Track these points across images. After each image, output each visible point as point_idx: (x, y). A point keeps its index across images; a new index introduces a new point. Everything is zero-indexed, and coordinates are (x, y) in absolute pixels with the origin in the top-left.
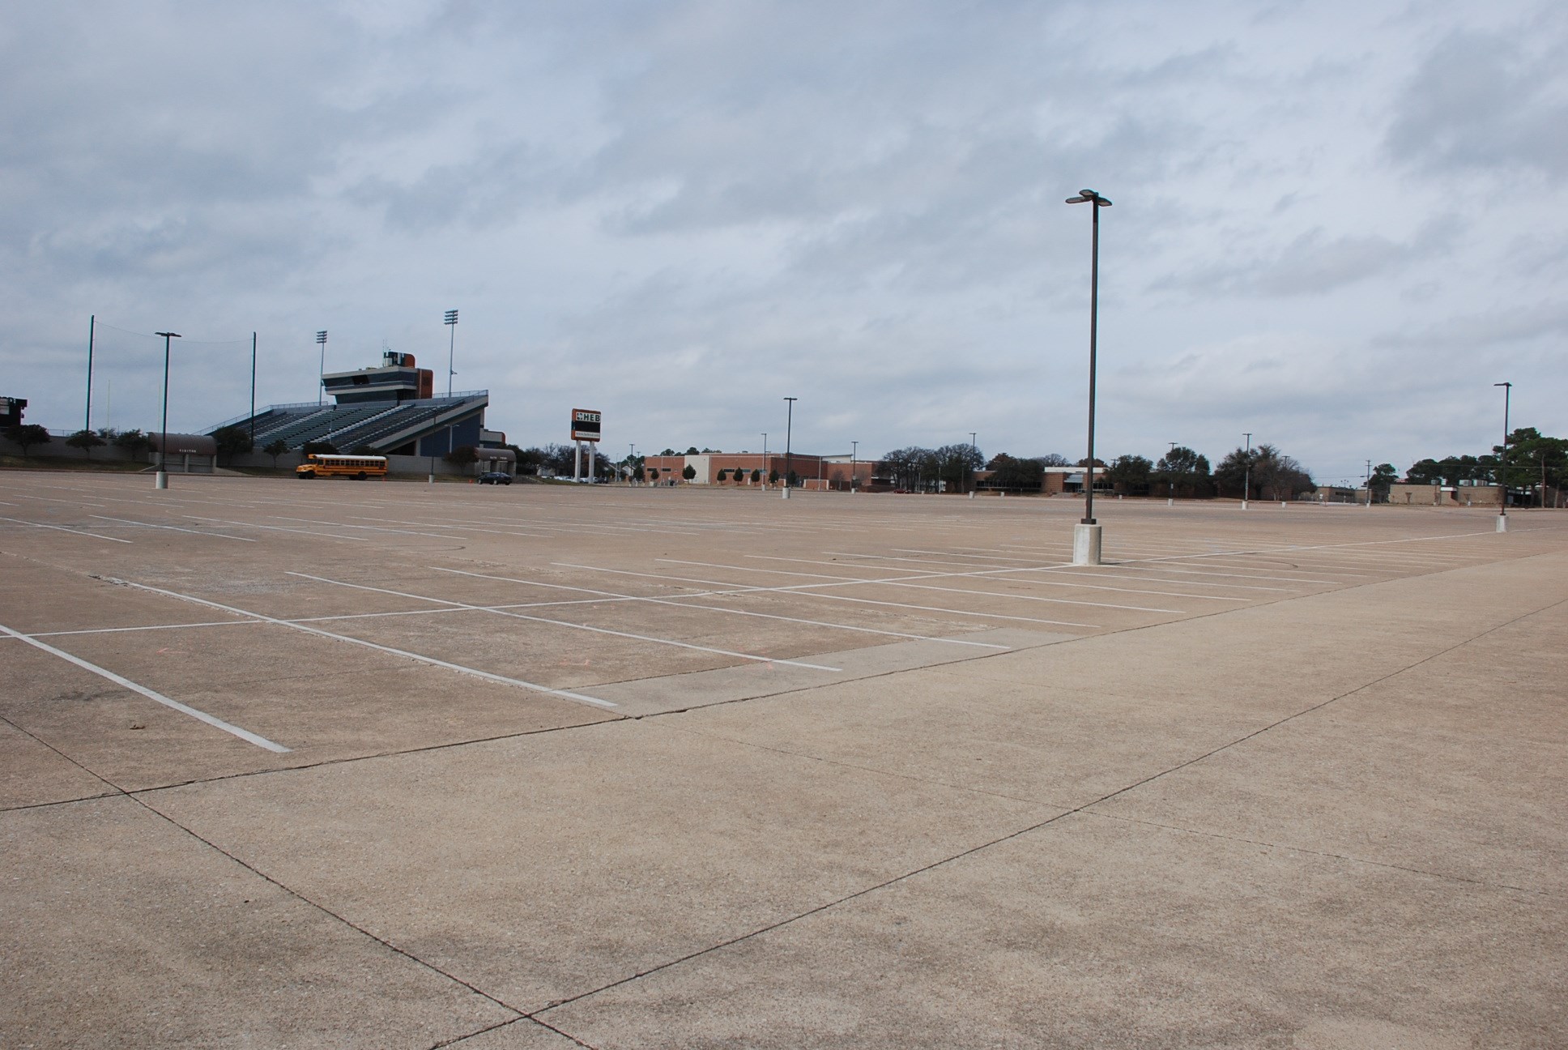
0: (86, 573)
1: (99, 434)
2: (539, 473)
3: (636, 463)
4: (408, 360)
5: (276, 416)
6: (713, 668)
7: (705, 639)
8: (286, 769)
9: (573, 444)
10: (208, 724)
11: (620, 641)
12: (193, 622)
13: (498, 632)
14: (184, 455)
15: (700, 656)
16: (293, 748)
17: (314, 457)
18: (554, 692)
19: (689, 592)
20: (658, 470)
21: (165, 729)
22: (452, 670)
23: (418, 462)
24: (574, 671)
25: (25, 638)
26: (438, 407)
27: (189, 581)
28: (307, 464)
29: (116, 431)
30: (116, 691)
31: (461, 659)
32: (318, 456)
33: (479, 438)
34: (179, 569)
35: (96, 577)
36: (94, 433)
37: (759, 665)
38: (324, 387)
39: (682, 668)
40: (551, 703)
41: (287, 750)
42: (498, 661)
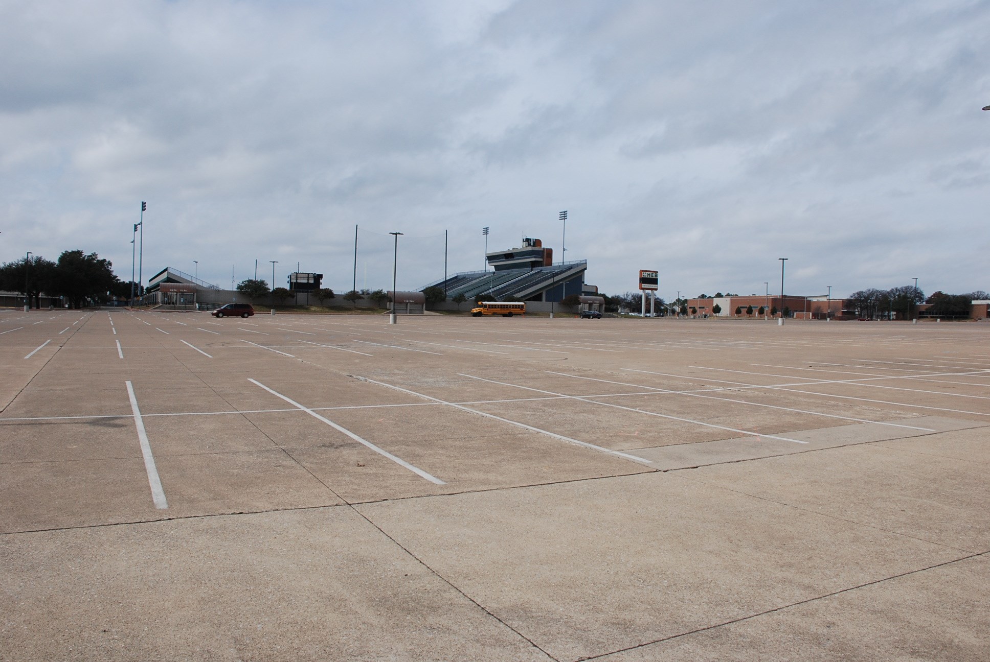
0: (345, 374)
1: (361, 293)
2: (619, 311)
3: (681, 304)
4: (537, 243)
5: (460, 279)
6: (719, 439)
7: (716, 420)
8: (441, 495)
9: (641, 292)
10: (400, 465)
11: (659, 420)
12: (400, 403)
13: (582, 412)
14: (407, 303)
15: (711, 431)
16: (446, 482)
17: (482, 303)
18: (612, 452)
19: (709, 388)
20: (696, 308)
21: (375, 467)
22: (550, 437)
23: (544, 304)
24: (627, 439)
25: (308, 411)
26: (556, 271)
27: (401, 379)
28: (477, 307)
29: (370, 291)
30: (352, 443)
31: (557, 429)
32: (484, 303)
33: (581, 289)
34: (396, 371)
35: (350, 376)
36: (358, 292)
37: (751, 438)
38: (487, 261)
39: (699, 439)
40: (609, 459)
41: (444, 483)
42: (579, 431)
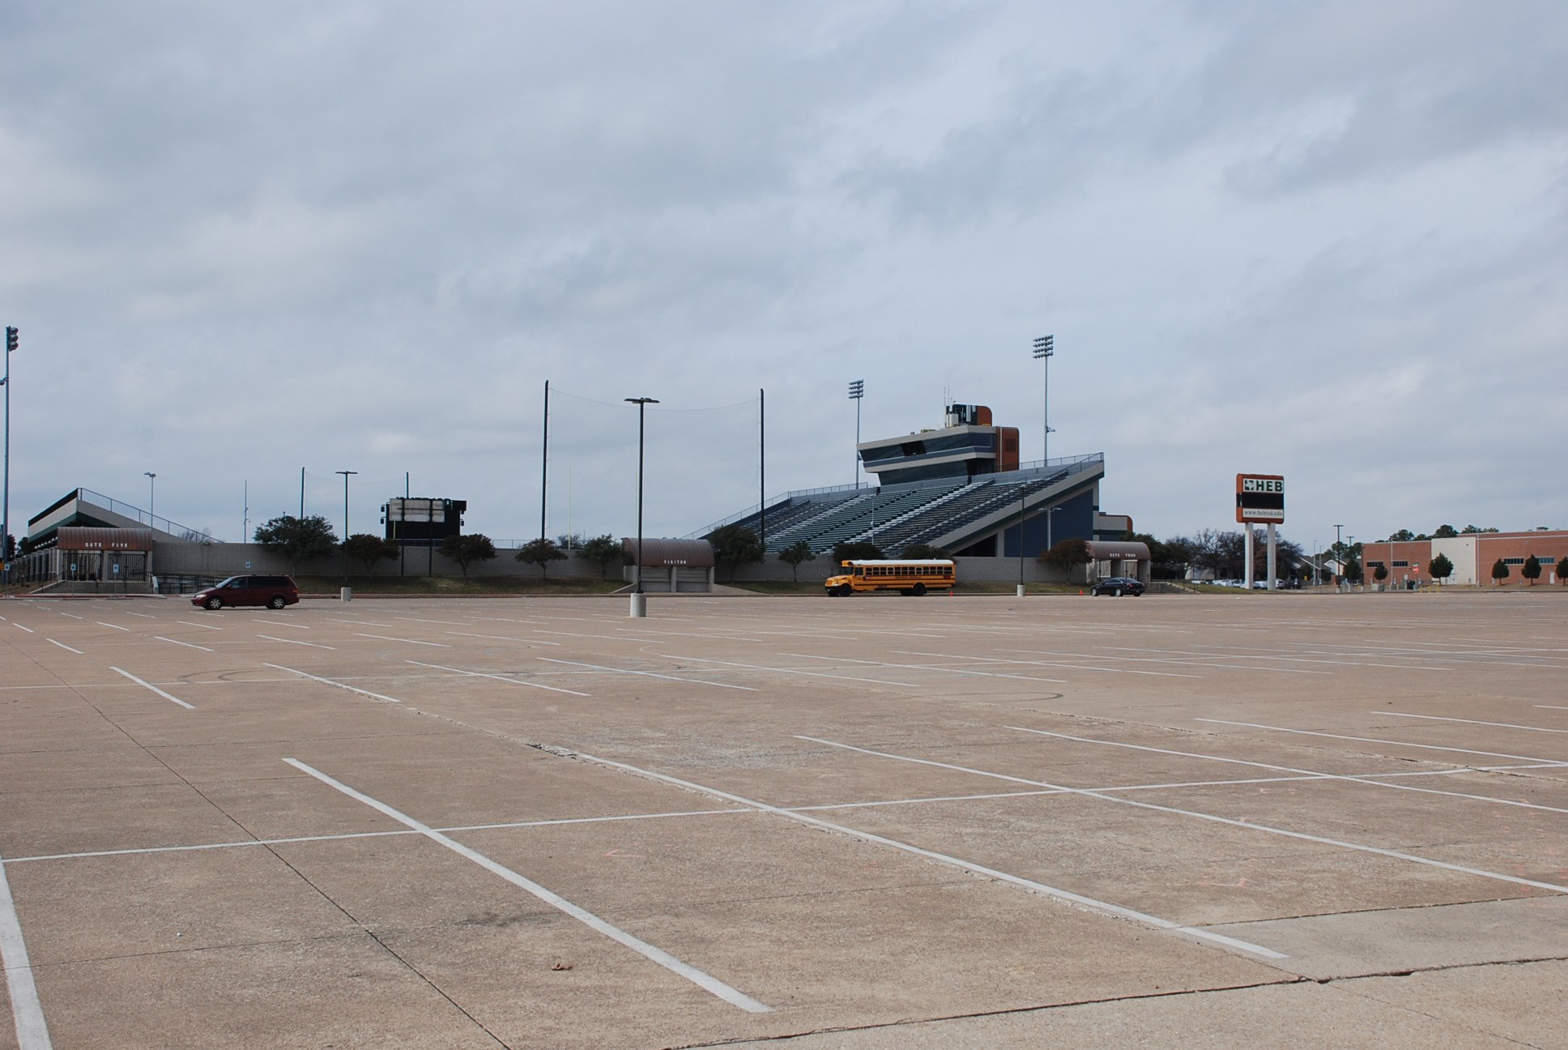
0: (523, 741)
1: (558, 543)
2: (1187, 577)
3: (1346, 556)
4: (982, 414)
5: (797, 508)
6: (1463, 900)
7: (1452, 849)
8: (761, 1039)
9: (1241, 529)
10: (659, 965)
11: (1301, 848)
12: (658, 811)
13: (1101, 828)
14: (671, 567)
15: (1441, 878)
16: (773, 1006)
17: (850, 564)
18: (1183, 930)
19: (1427, 768)
20: (1386, 565)
21: (599, 971)
22: (1025, 889)
23: (1000, 564)
24: (1219, 895)
25: (433, 834)
26: (1029, 482)
27: (659, 751)
28: (840, 574)
29: (581, 538)
30: (541, 913)
31: (1041, 871)
32: (855, 562)
33: (1092, 526)
34: (647, 733)
35: (535, 746)
36: (551, 542)
37: (1553, 899)
38: (861, 462)
39: (1409, 897)
40: (1175, 948)
41: (766, 1009)
42: (1097, 876)
